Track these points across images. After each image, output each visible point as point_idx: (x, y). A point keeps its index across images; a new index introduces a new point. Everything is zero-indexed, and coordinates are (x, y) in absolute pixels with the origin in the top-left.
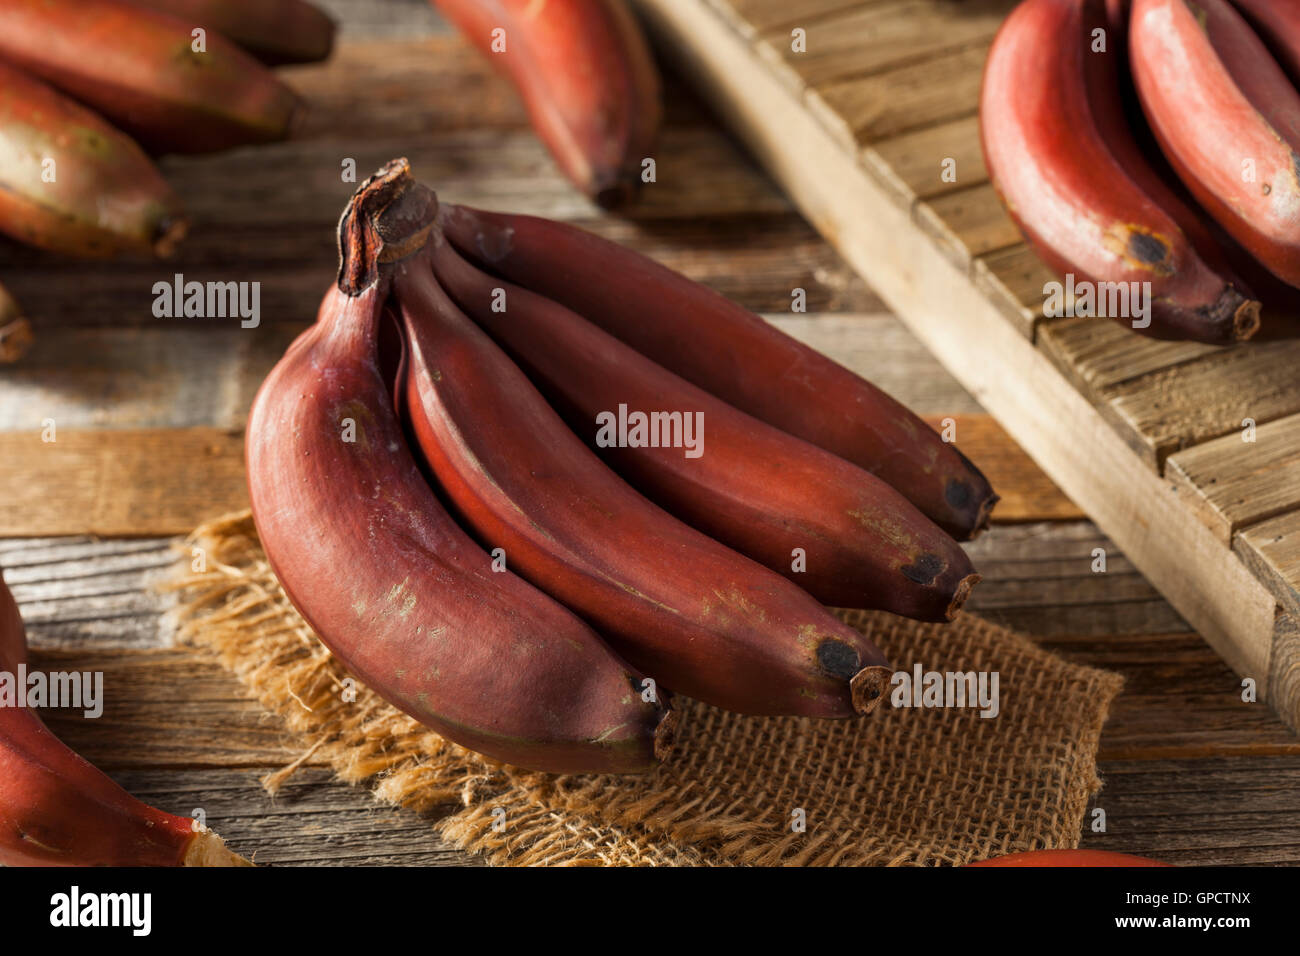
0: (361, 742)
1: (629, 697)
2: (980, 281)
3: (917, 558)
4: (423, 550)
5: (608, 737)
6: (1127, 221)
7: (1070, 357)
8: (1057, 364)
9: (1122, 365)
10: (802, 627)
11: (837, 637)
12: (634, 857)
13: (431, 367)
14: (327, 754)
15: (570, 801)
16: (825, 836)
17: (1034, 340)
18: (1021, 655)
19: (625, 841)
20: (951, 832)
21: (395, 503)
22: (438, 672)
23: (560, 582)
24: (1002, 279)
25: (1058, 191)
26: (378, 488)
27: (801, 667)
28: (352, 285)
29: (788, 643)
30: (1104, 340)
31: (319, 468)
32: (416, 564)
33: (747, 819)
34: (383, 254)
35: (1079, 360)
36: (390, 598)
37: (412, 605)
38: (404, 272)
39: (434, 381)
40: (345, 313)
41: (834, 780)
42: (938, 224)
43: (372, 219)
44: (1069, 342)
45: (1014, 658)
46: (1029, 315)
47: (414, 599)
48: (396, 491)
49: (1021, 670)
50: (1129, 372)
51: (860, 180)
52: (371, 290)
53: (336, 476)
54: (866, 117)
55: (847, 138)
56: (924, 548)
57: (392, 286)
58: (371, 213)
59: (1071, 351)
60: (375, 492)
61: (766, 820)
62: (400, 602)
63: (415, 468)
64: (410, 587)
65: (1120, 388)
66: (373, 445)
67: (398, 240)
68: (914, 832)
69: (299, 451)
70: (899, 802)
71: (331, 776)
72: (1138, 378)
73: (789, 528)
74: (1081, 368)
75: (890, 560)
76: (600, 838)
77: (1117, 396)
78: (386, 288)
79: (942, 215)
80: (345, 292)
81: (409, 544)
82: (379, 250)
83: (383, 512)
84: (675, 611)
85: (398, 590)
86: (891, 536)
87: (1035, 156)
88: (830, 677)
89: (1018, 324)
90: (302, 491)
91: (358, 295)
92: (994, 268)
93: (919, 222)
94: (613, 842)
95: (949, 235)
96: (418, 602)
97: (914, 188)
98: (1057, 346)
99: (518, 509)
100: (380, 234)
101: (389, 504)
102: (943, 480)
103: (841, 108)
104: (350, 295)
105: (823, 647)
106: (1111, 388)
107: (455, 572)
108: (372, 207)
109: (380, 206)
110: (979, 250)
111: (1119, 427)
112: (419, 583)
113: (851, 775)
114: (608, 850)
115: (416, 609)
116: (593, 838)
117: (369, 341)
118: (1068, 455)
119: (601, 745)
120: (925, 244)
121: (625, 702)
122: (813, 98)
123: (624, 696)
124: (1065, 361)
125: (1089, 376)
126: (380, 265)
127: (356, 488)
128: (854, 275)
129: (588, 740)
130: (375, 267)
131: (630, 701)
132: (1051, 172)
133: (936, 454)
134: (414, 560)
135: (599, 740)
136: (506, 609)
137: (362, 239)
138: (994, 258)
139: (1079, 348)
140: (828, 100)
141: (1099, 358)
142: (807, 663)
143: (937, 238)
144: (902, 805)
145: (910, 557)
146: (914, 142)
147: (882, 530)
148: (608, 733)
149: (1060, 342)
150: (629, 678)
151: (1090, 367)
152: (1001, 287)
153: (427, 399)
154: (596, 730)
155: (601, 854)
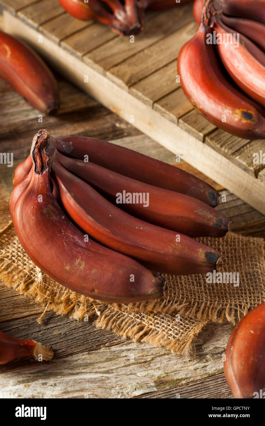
0: (61, 303)
1: (154, 279)
2: (181, 125)
3: (216, 221)
4: (82, 247)
5: (151, 292)
6: (239, 108)
7: (219, 146)
8: (214, 148)
9: (234, 146)
10: (198, 250)
11: (209, 251)
12: (152, 321)
13: (70, 192)
14: (52, 308)
15: (129, 308)
16: (204, 304)
17: (204, 141)
18: (233, 237)
19: (147, 316)
21: (69, 235)
22: (96, 283)
23: (123, 248)
24: (189, 124)
25: (215, 102)
26: (63, 231)
27: (202, 262)
28: (39, 171)
29: (196, 256)
30: (225, 139)
31: (44, 228)
32: (81, 252)
33: (180, 304)
34: (49, 160)
35: (221, 146)
36: (76, 264)
37: (84, 264)
38: (54, 164)
39: (72, 196)
40: (39, 180)
41: (196, 285)
42: (163, 110)
43: (43, 151)
44: (216, 141)
45: (231, 238)
46: (201, 135)
47: (84, 262)
48: (68, 231)
49: (234, 242)
50: (237, 148)
51: (130, 97)
52: (46, 172)
53: (50, 229)
54: (127, 78)
55: (124, 85)
57: (52, 169)
58: (42, 149)
59: (218, 144)
60: (62, 232)
61: (185, 303)
62: (80, 264)
63: (71, 222)
64: (81, 259)
65: (236, 153)
66: (57, 218)
67: (52, 155)
69: (36, 224)
70: (217, 289)
71: (54, 314)
72: (240, 149)
73: (179, 219)
74: (223, 149)
75: (209, 223)
76: (140, 317)
77: (236, 156)
78: (50, 171)
79: (163, 106)
80: (37, 173)
81: (77, 246)
82: (48, 160)
83: (67, 238)
84: (162, 252)
85: (78, 261)
86: (207, 216)
87: (205, 92)
88: (211, 263)
89: (198, 138)
90: (40, 236)
91: (42, 174)
92: (185, 121)
93: (156, 110)
94: (144, 318)
95: (167, 112)
96: (85, 263)
97: (151, 99)
98: (213, 143)
99: (108, 230)
100: (47, 155)
101: (68, 235)
102: (207, 193)
103: (120, 76)
104: (39, 174)
105: (207, 255)
106: (233, 154)
107: (94, 252)
108: (42, 147)
109: (44, 146)
110: (178, 116)
111: (240, 165)
112: (84, 257)
113: (200, 283)
115: (85, 265)
116: (138, 318)
117: (48, 187)
118: (218, 172)
119: (149, 295)
120: (157, 115)
121: (153, 281)
122: (108, 74)
123: (153, 280)
124: (217, 147)
125: (226, 151)
126: (48, 164)
127: (57, 232)
128: (127, 123)
129: (145, 294)
130: (46, 165)
131: (155, 281)
132: (211, 96)
133: (202, 186)
134: (80, 251)
136: (112, 260)
137: (41, 157)
138: (183, 118)
139: (220, 143)
140: (113, 74)
141: (226, 145)
142: (204, 261)
143: (163, 114)
144: (218, 289)
145: (214, 221)
146: (143, 83)
147: (205, 214)
148: (151, 291)
149: (214, 142)
150: (152, 274)
151: (225, 148)
152: (190, 127)
153: (68, 200)
154: (147, 291)
155: (143, 322)
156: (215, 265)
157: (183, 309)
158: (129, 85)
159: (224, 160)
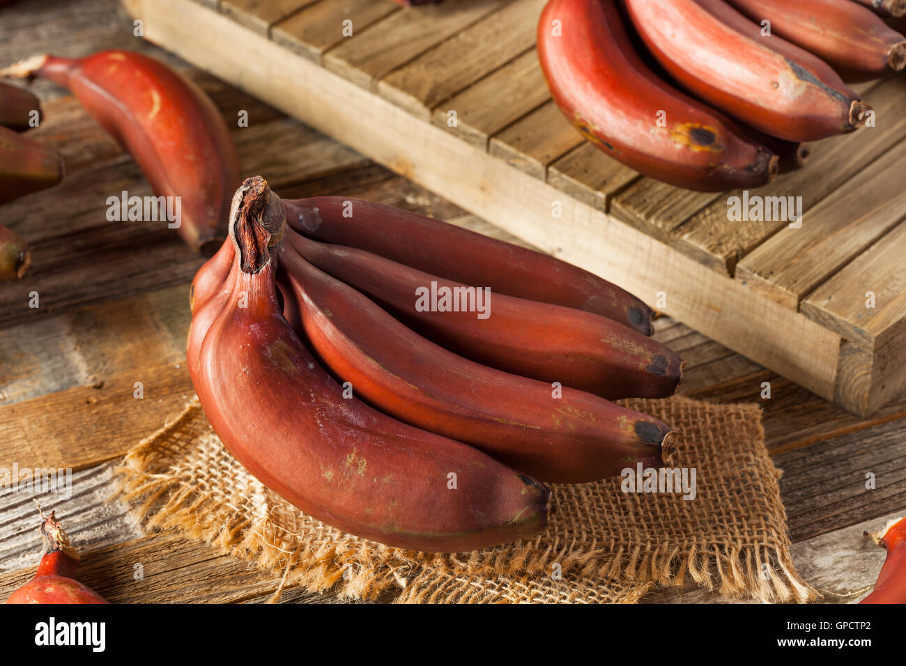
0: (317, 564)
1: (524, 489)
2: (553, 180)
3: (652, 359)
4: (357, 427)
5: (520, 517)
6: (683, 122)
7: (642, 216)
8: (630, 222)
9: (676, 213)
10: (618, 418)
11: (642, 420)
13: (322, 307)
14: (296, 578)
15: (470, 568)
16: (638, 549)
17: (608, 211)
18: (689, 407)
19: (513, 583)
20: (709, 527)
21: (327, 402)
22: (395, 504)
23: (450, 426)
24: (573, 176)
25: (627, 113)
26: (312, 395)
27: (629, 444)
28: (252, 266)
30: (655, 200)
31: (269, 391)
32: (357, 438)
33: (585, 552)
34: (272, 241)
35: (648, 216)
36: (348, 464)
37: (365, 464)
38: (283, 250)
39: (328, 317)
40: (251, 286)
42: (512, 150)
43: (257, 220)
44: (635, 207)
45: (686, 409)
46: (601, 195)
47: (365, 460)
48: (324, 394)
49: (695, 416)
50: (683, 217)
51: (435, 132)
52: (267, 267)
53: (283, 393)
54: (425, 91)
55: (419, 106)
56: (653, 352)
57: (279, 261)
58: (255, 217)
59: (640, 212)
60: (312, 398)
61: (596, 549)
62: (355, 465)
63: (329, 376)
64: (359, 454)
65: (682, 228)
66: (298, 368)
67: (278, 230)
68: (686, 532)
69: (252, 383)
70: (665, 517)
71: (302, 592)
72: (689, 220)
73: (570, 360)
74: (652, 221)
75: (639, 365)
76: (497, 586)
77: (683, 234)
78: (276, 264)
79: (510, 143)
80: (247, 272)
81: (347, 426)
82: (268, 239)
83: (322, 410)
84: (538, 427)
85: (350, 459)
86: (632, 349)
87: (604, 94)
89: (593, 204)
90: (263, 409)
91: (258, 272)
92: (562, 170)
93: (497, 153)
94: (506, 586)
95: (522, 155)
96: (368, 462)
97: (483, 130)
98: (628, 211)
99: (413, 387)
100: (266, 228)
101: (324, 403)
102: (625, 309)
103: (406, 88)
104: (252, 273)
105: (638, 427)
106: (676, 229)
107: (385, 437)
108: (255, 212)
109: (259, 210)
110: (547, 161)
111: (691, 253)
112: (364, 450)
113: (624, 508)
114: (507, 592)
115: (368, 467)
116: (492, 587)
117: (273, 300)
118: (644, 278)
119: (515, 524)
120: (500, 164)
121: (523, 493)
122: (383, 86)
123: (521, 489)
124: (639, 219)
125: (660, 225)
126: (269, 249)
127: (299, 398)
128: (431, 195)
129: (506, 523)
130: (267, 251)
131: (527, 492)
132: (617, 100)
133: (614, 293)
134: (355, 436)
135: (513, 521)
136: (427, 452)
137: (253, 235)
138: (558, 163)
139: (644, 209)
140: (394, 85)
141: (659, 212)
142: (632, 440)
143: (511, 162)
144: (668, 517)
145: (649, 360)
146: (463, 99)
147: (626, 346)
148: (518, 516)
149: (630, 208)
150: (519, 477)
151: (657, 219)
152: (574, 182)
153: (321, 327)
154: (510, 515)
155: (505, 596)
156: (660, 448)
157: (594, 561)
158: (432, 105)
159: (657, 247)
